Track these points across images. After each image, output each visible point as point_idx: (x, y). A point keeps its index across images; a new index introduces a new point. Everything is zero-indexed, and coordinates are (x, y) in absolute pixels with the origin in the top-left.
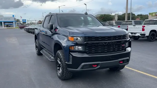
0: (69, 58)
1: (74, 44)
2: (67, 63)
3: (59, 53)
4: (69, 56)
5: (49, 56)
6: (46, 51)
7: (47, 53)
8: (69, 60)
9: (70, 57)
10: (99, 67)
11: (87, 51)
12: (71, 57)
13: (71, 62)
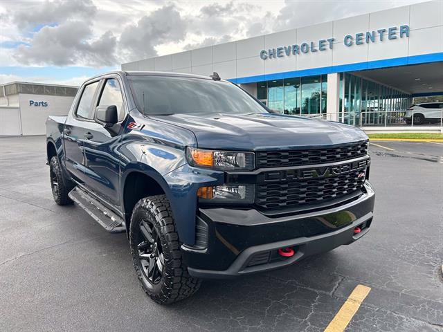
0: (197, 230)
1: (216, 180)
2: (187, 249)
3: (153, 210)
4: (197, 222)
5: (101, 211)
6: (86, 192)
7: (94, 202)
8: (196, 238)
9: (200, 227)
10: (300, 255)
11: (263, 203)
12: (204, 226)
13: (203, 246)
